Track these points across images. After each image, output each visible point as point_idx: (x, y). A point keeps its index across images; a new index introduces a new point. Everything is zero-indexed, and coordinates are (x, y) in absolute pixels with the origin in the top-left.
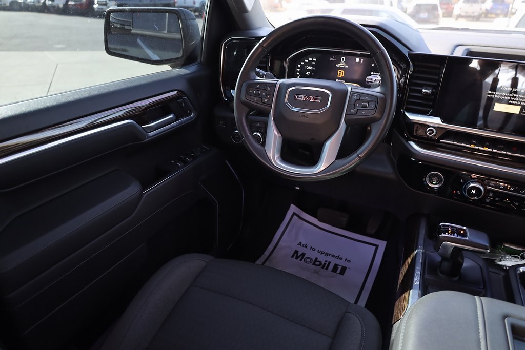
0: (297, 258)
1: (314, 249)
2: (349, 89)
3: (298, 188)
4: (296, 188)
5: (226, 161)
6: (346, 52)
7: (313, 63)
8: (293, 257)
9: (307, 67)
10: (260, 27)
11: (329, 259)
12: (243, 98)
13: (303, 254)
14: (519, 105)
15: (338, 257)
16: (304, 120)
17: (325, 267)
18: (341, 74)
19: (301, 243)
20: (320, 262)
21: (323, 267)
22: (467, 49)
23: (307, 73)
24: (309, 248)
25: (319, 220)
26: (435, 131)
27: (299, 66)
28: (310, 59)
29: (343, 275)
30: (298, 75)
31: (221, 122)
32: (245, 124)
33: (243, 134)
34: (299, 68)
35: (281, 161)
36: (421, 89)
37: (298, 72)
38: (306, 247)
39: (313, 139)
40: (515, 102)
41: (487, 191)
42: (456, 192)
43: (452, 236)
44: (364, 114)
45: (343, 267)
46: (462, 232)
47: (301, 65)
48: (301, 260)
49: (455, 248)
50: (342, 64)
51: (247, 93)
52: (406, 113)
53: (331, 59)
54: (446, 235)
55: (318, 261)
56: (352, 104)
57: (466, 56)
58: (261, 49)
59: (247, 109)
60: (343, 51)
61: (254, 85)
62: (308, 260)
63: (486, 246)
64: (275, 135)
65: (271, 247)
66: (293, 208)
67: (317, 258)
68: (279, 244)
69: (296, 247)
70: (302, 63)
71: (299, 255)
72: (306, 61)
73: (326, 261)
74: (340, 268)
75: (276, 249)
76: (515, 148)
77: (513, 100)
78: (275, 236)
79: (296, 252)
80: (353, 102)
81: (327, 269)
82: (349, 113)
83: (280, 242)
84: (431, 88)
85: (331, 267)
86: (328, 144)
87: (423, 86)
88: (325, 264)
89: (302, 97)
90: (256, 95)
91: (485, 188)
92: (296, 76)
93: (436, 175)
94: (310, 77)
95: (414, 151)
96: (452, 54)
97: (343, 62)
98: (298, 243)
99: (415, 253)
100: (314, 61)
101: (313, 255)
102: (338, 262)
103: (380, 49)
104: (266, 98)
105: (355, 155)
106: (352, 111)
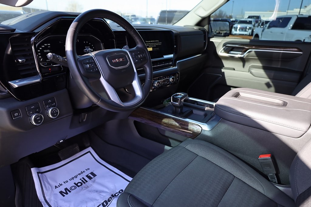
0: (66, 194)
1: (67, 182)
2: (127, 50)
7: (49, 47)
8: (64, 196)
9: (45, 51)
13: (66, 189)
15: (82, 173)
17: (85, 182)
19: (56, 186)
20: (79, 183)
24: (63, 184)
27: (39, 51)
28: (46, 45)
31: (16, 114)
35: (123, 103)
38: (61, 185)
40: (151, 46)
47: (40, 50)
48: (70, 192)
53: (60, 42)
62: (73, 188)
69: (57, 191)
71: (65, 192)
82: (135, 62)
88: (82, 181)
98: (54, 188)
100: (49, 46)
101: (71, 184)
102: (85, 174)
104: (95, 67)
106: (137, 61)
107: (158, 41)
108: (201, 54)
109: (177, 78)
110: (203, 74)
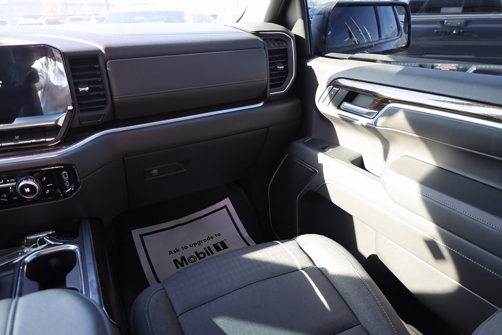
108: (261, 104)
109: (67, 184)
110: (287, 155)
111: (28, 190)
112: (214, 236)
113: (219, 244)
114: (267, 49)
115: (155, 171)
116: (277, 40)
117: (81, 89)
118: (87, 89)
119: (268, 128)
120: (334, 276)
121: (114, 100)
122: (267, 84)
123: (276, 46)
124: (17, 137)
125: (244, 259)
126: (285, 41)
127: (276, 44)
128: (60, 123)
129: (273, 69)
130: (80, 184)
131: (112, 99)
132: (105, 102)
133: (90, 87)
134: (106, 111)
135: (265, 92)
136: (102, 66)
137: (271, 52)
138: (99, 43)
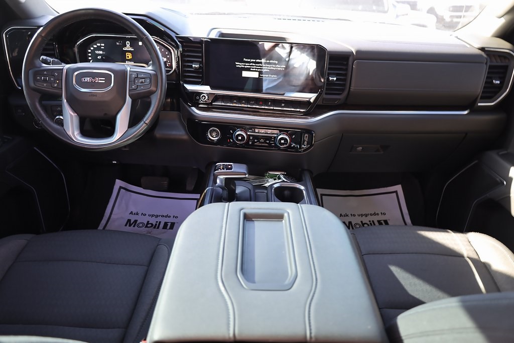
0: (130, 226)
1: (145, 215)
2: (129, 69)
3: (116, 162)
4: (114, 162)
5: (35, 148)
6: (129, 37)
7: (102, 48)
8: (126, 225)
9: (97, 52)
10: (43, 16)
11: (159, 219)
12: (32, 84)
13: (136, 221)
14: (257, 71)
15: (167, 216)
16: (94, 99)
17: (157, 227)
18: (129, 56)
19: (132, 212)
20: (152, 224)
21: (154, 228)
22: (219, 32)
23: (98, 57)
24: (140, 214)
25: (144, 188)
26: (207, 97)
27: (89, 51)
28: (99, 45)
29: (172, 229)
30: (91, 60)
31: (19, 111)
32: (39, 108)
33: (39, 118)
34: (90, 53)
35: (81, 137)
36: (191, 64)
37: (90, 56)
38: (137, 214)
39: (106, 114)
40: (254, 69)
41: (249, 136)
42: (230, 140)
43: (223, 171)
44: (142, 89)
45: (171, 223)
46: (229, 167)
47: (91, 50)
48: (134, 226)
49: (226, 179)
50: (128, 47)
51: (35, 80)
52: (185, 85)
53: (118, 44)
54: (219, 171)
55: (150, 224)
56: (133, 81)
57: (219, 37)
58: (40, 39)
59: (39, 95)
60: (127, 37)
61: (41, 72)
62: (141, 225)
63: (245, 173)
64: (71, 115)
65: (103, 222)
66: (119, 183)
67: (148, 222)
68: (111, 218)
69: (128, 216)
70: (92, 48)
71: (132, 222)
72: (95, 46)
73: (157, 222)
74: (169, 224)
75: (109, 222)
76: (261, 103)
77: (253, 68)
78: (106, 211)
79: (129, 221)
80: (133, 80)
81: (158, 228)
82: (131, 89)
83: (112, 216)
84: (199, 63)
85: (162, 225)
86: (119, 117)
87: (192, 62)
88: (156, 224)
89: (88, 79)
90: (45, 81)
91: (247, 134)
92: (88, 61)
93: (214, 130)
94: (102, 60)
95: (195, 114)
96: (208, 36)
97: (128, 45)
98: (130, 212)
99: (205, 191)
100: (102, 46)
101: (145, 220)
102: (167, 220)
103: (145, 35)
104: (55, 82)
105: (143, 122)
106: (133, 87)
107: (277, 62)
108: (466, 112)
109: (306, 143)
110: (476, 161)
111: (283, 141)
112: (380, 214)
113: (383, 222)
114: (489, 64)
115: (360, 148)
116: (500, 56)
117: (331, 78)
118: (335, 79)
119: (466, 134)
120: (497, 272)
121: (351, 90)
122: (479, 94)
123: (498, 62)
124: (283, 105)
125: (419, 234)
126: (509, 59)
127: (499, 60)
128: (312, 100)
129: (488, 83)
130: (313, 146)
131: (350, 88)
132: (343, 90)
133: (338, 77)
134: (342, 97)
135: (475, 101)
136: (350, 63)
137: (490, 67)
138: (353, 47)
